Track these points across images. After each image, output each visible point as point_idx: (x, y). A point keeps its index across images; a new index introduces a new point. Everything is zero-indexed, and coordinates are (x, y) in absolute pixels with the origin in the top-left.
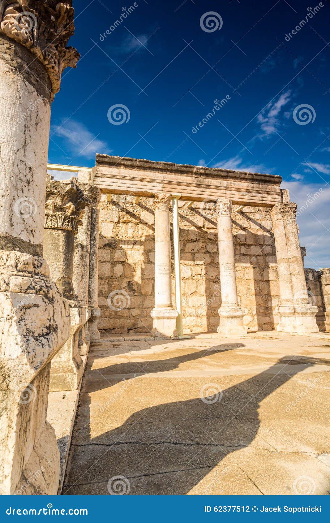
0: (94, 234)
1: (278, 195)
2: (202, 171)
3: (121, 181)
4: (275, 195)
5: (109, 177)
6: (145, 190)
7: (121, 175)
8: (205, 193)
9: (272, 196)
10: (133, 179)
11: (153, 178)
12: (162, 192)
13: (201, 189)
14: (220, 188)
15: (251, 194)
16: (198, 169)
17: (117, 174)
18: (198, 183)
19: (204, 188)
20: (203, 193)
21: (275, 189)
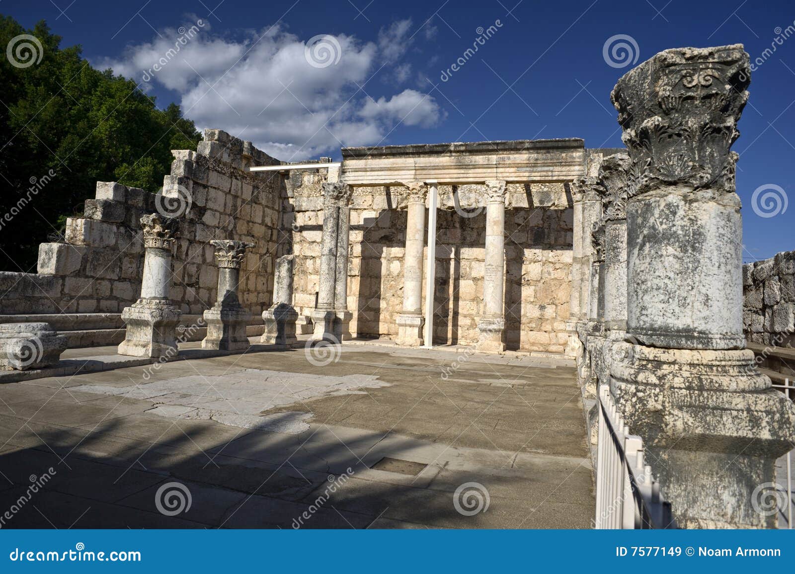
0: (342, 235)
1: (579, 165)
2: (463, 148)
3: (368, 173)
4: (574, 165)
5: (356, 170)
6: (395, 181)
7: (368, 166)
8: (468, 175)
9: (568, 168)
10: (381, 169)
11: (403, 165)
12: (413, 180)
13: (462, 171)
14: (488, 166)
15: (535, 169)
16: (456, 146)
17: (364, 166)
18: (457, 164)
19: (465, 168)
20: (465, 175)
21: (572, 157)
